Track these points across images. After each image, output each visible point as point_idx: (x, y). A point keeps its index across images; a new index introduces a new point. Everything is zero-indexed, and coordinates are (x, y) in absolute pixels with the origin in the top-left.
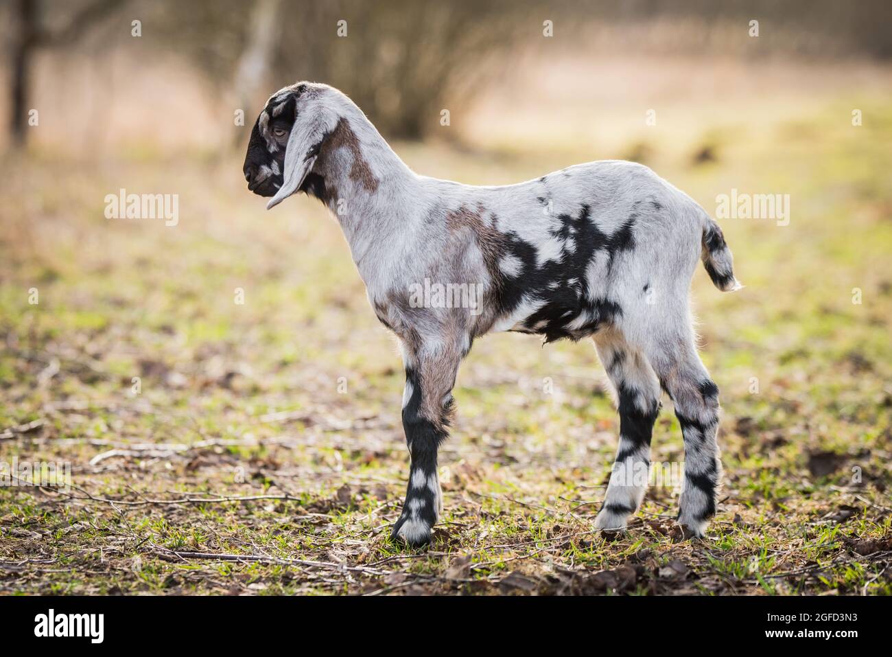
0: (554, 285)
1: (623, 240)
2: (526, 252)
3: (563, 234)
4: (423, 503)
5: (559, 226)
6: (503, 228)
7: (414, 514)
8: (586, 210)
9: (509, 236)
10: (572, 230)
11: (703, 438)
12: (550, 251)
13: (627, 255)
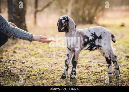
0: (91, 43)
1: (100, 37)
2: (88, 38)
3: (92, 36)
4: (75, 73)
5: (91, 35)
6: (85, 35)
7: (73, 74)
8: (95, 33)
9: (86, 36)
10: (93, 35)
11: (117, 63)
12: (91, 38)
13: (101, 40)
